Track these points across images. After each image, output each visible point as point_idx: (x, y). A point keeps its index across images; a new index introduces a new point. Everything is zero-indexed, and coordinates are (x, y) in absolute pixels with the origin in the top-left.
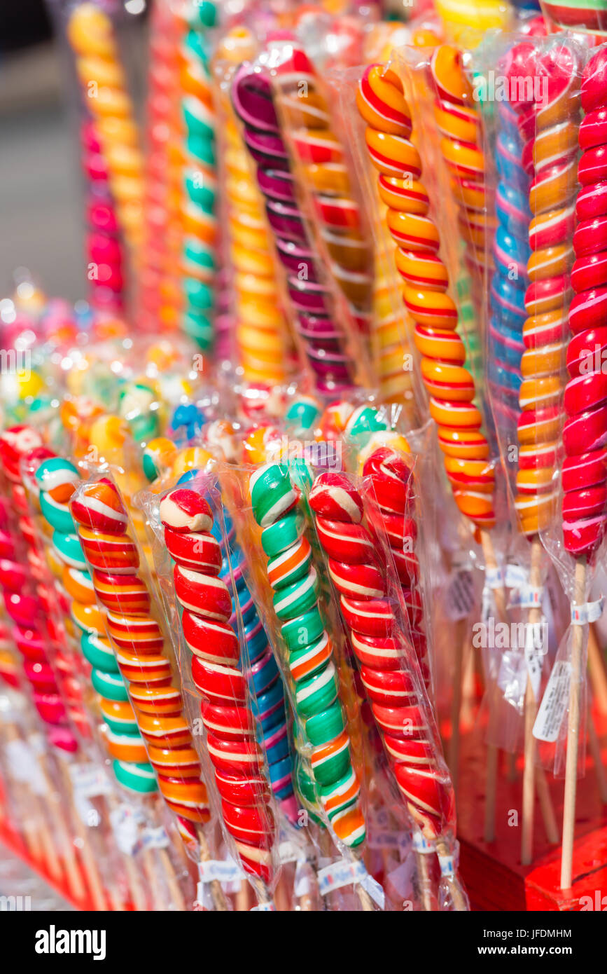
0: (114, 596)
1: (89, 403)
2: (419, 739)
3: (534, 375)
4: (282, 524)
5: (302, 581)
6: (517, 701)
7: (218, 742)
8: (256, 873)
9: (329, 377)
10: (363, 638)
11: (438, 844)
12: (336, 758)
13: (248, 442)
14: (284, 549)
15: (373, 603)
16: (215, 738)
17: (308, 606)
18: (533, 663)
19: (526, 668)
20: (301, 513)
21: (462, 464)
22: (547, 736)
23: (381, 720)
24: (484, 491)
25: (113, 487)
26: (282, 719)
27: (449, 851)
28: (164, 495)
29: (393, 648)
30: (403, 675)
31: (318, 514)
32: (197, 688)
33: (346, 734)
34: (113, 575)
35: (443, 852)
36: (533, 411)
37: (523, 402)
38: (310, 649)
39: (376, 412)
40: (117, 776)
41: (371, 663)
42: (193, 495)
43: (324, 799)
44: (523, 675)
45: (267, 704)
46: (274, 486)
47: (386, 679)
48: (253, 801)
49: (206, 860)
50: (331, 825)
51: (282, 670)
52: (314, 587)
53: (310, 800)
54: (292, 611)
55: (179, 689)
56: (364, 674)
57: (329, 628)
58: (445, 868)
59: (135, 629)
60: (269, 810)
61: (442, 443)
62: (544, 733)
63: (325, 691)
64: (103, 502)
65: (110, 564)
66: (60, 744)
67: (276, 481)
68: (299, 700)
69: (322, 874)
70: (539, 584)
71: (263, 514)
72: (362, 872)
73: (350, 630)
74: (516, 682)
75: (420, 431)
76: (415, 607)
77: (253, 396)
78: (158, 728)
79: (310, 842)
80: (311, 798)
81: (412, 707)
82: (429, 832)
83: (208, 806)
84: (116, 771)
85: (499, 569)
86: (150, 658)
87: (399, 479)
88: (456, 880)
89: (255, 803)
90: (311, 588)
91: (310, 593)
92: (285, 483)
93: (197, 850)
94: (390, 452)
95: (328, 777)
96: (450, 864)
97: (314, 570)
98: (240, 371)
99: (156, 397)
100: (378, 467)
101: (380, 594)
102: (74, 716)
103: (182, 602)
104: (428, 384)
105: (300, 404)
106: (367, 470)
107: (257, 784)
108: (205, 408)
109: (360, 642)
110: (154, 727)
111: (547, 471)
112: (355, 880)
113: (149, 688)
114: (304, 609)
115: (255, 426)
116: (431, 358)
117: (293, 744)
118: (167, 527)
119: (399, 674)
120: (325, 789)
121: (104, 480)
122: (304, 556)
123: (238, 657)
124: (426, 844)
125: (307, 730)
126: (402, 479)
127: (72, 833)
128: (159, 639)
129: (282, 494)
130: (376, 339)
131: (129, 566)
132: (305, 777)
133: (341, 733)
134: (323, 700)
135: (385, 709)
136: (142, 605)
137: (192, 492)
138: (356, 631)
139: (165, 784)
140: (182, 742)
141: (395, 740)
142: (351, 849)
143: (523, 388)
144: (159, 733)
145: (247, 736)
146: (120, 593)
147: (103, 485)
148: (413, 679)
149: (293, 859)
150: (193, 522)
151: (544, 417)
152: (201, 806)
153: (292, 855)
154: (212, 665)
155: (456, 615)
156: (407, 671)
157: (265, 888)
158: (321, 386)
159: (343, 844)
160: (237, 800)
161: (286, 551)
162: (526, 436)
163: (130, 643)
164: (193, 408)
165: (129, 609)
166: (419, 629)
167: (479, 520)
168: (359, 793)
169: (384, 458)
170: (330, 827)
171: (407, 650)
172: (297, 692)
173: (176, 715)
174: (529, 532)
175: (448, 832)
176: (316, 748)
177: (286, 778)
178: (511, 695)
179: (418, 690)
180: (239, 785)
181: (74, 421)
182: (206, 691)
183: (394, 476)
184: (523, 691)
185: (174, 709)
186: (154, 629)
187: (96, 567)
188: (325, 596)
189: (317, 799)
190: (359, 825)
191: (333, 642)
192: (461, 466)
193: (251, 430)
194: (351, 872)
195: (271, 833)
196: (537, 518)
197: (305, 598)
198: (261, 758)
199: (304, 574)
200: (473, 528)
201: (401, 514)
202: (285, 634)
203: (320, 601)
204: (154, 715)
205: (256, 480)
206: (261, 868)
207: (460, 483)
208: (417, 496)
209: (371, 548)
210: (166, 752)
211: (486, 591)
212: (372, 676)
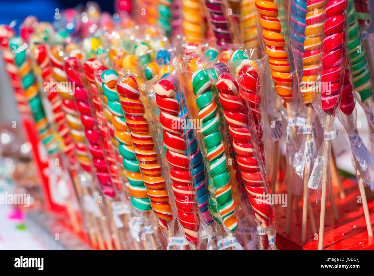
0: (134, 125)
1: (121, 51)
2: (261, 186)
3: (310, 36)
4: (205, 95)
5: (213, 119)
6: (300, 174)
7: (177, 186)
8: (192, 241)
9: (223, 40)
10: (238, 143)
11: (268, 231)
12: (226, 193)
13: (190, 64)
14: (206, 105)
15: (242, 129)
16: (176, 184)
17: (215, 129)
18: (308, 158)
19: (304, 159)
20: (213, 91)
21: (279, 74)
22: (313, 187)
23: (245, 178)
24: (288, 86)
25: (134, 79)
26: (203, 179)
27: (272, 234)
28: (156, 82)
29: (250, 148)
30: (254, 159)
31: (220, 91)
32: (169, 163)
33: (230, 184)
34: (134, 116)
35: (269, 234)
36: (310, 51)
37: (305, 48)
38: (216, 148)
39: (243, 52)
40: (133, 204)
41: (241, 154)
42: (168, 82)
43: (221, 211)
44: (303, 162)
45: (197, 172)
46: (202, 79)
47: (247, 160)
48: (191, 210)
49: (171, 237)
50: (223, 221)
51: (204, 156)
52: (218, 122)
53: (215, 212)
54: (209, 131)
55: (161, 165)
56: (238, 159)
57: (223, 139)
58: (270, 241)
59: (143, 139)
60: (198, 215)
61: (271, 65)
62: (312, 186)
63: (221, 165)
64: (130, 85)
65: (133, 111)
66: (107, 194)
67: (202, 77)
68: (211, 169)
69: (219, 243)
70: (310, 125)
71: (197, 91)
72: (236, 242)
73: (233, 140)
74: (300, 166)
75: (262, 59)
76: (259, 132)
77: (190, 48)
78: (151, 181)
79: (214, 230)
80: (215, 211)
81: (258, 173)
82: (264, 226)
83: (172, 214)
84: (132, 202)
85: (294, 119)
86: (149, 152)
87: (253, 78)
88: (275, 246)
89: (192, 212)
90: (217, 122)
91: (216, 124)
92: (206, 78)
93: (167, 233)
94: (250, 66)
95: (223, 201)
96: (272, 239)
97: (218, 115)
98: (184, 38)
99: (150, 48)
100: (245, 73)
101: (245, 125)
102: (114, 181)
103: (163, 127)
104: (265, 40)
105: (210, 51)
106: (240, 73)
107: (193, 203)
108: (171, 52)
109: (237, 145)
110: (150, 181)
111: (315, 77)
112: (233, 245)
113: (148, 164)
114: (214, 131)
115: (193, 57)
116: (266, 29)
117: (208, 188)
118: (157, 95)
119: (253, 159)
120: (221, 207)
121: (130, 77)
122: (214, 108)
123: (186, 150)
124: (262, 232)
125: (214, 182)
126: (255, 78)
127: (111, 233)
128: (153, 143)
129: (205, 82)
130: (242, 26)
131: (141, 113)
132: (212, 202)
133: (228, 183)
134: (221, 169)
135: (247, 173)
136: (145, 129)
137: (168, 81)
138: (235, 140)
139: (154, 205)
140: (162, 187)
141: (250, 187)
142: (231, 232)
143: (305, 42)
144: (152, 183)
145: (189, 183)
146: (137, 124)
147: (130, 78)
148: (258, 161)
149: (207, 238)
150: (168, 93)
151: (314, 54)
152: (169, 214)
153: (206, 236)
154: (175, 153)
155: (275, 140)
156: (256, 158)
157: (196, 247)
158: (219, 44)
159: (228, 230)
160: (184, 210)
161: (206, 106)
162: (306, 62)
163: (141, 145)
164: (166, 52)
165: (140, 131)
166: (261, 141)
167: (285, 97)
168: (235, 209)
169: (247, 69)
170: (223, 222)
171: (256, 149)
172: (210, 166)
173: (159, 175)
174: (307, 102)
175: (272, 226)
176: (217, 189)
177: (204, 203)
178: (298, 170)
179: (260, 165)
180: (185, 204)
181: (115, 58)
182: (172, 164)
183: (251, 76)
184: (303, 170)
185: (158, 173)
186: (150, 139)
187: (127, 113)
188: (222, 126)
189: (217, 210)
190: (235, 222)
191: (225, 145)
192: (279, 75)
193: (191, 59)
194: (231, 242)
195: (199, 224)
196: (310, 96)
197: (214, 126)
198: (194, 193)
199: (213, 116)
200: (283, 101)
201: (254, 92)
202: (205, 141)
203: (220, 128)
204: (150, 175)
205: (194, 77)
206: (194, 239)
207: (278, 82)
208: (261, 85)
209: (242, 106)
210: (154, 191)
211: (288, 128)
212: (241, 159)
